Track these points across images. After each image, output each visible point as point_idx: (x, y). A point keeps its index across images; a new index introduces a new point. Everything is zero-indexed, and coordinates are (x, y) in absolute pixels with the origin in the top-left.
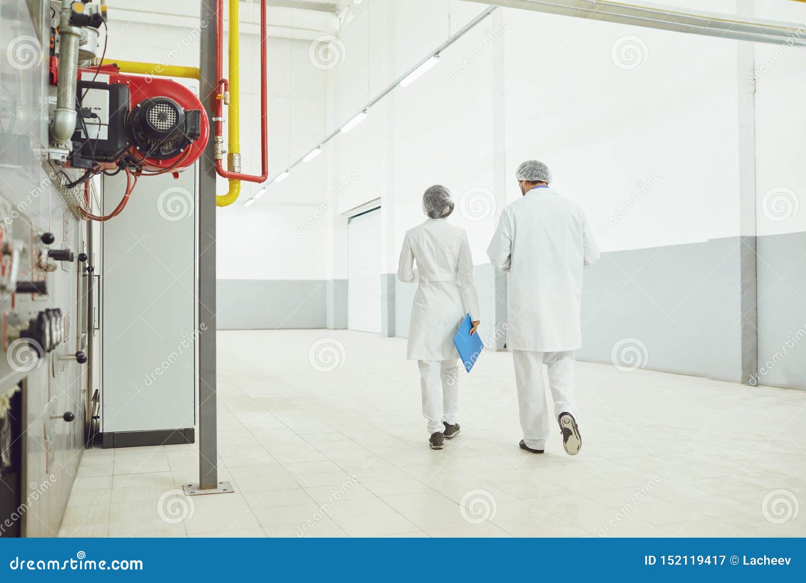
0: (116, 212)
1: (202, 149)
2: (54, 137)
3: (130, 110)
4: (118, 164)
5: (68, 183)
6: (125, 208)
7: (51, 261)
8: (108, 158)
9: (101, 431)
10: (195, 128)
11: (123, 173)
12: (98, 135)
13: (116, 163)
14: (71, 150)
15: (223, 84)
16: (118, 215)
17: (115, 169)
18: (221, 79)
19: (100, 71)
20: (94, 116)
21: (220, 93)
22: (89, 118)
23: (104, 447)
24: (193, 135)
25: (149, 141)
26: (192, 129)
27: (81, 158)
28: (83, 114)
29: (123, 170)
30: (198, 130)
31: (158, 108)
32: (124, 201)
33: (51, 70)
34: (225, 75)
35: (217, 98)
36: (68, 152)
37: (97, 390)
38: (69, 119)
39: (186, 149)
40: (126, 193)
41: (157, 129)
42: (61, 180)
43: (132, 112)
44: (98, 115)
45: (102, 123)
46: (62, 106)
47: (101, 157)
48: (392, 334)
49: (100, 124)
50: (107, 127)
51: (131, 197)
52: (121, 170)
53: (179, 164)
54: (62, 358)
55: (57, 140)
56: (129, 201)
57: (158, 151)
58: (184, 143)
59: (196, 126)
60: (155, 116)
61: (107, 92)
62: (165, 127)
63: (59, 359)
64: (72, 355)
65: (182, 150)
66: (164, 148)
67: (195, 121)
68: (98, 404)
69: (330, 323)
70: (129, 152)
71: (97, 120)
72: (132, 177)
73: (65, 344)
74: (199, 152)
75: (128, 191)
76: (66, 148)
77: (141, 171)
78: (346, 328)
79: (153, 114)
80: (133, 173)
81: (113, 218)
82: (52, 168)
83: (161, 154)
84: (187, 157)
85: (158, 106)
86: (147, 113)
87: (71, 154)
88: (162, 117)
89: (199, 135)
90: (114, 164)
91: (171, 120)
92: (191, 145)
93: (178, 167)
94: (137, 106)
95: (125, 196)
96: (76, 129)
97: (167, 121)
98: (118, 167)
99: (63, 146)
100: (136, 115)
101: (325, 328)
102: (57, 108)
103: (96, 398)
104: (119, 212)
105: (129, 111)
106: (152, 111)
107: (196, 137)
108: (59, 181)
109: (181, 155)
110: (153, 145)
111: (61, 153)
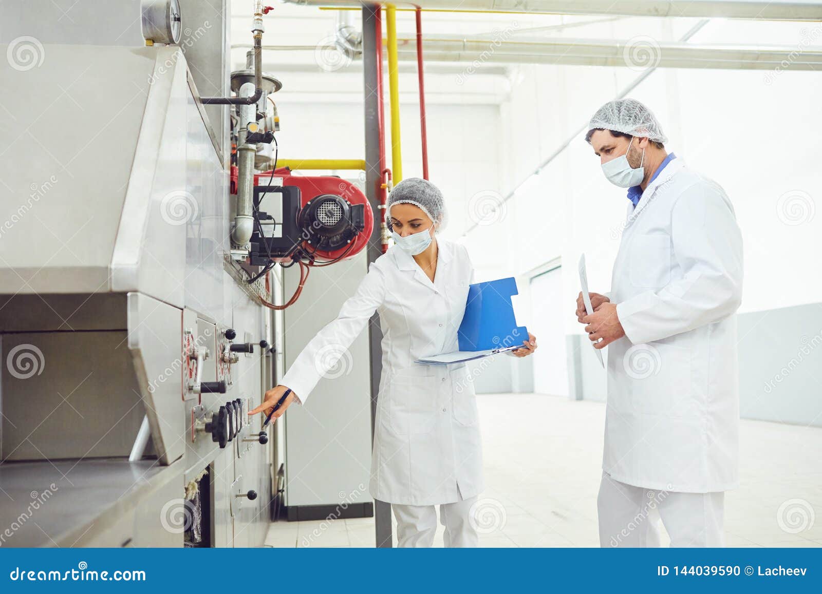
0: (292, 301)
1: (368, 237)
2: (235, 241)
3: (302, 208)
4: (292, 258)
5: (249, 279)
6: (299, 297)
7: (234, 355)
8: (283, 253)
9: (286, 505)
10: (360, 221)
11: (297, 265)
12: (273, 235)
13: (290, 257)
14: (250, 250)
15: (387, 174)
16: (294, 304)
17: (289, 262)
18: (384, 170)
19: (274, 175)
20: (270, 218)
21: (384, 182)
22: (265, 220)
23: (289, 521)
24: (359, 227)
25: (319, 236)
26: (357, 222)
27: (260, 256)
28: (259, 216)
29: (297, 262)
30: (362, 223)
31: (325, 206)
32: (299, 291)
33: (232, 179)
34: (388, 165)
35: (381, 187)
36: (247, 252)
37: (282, 465)
38: (247, 225)
39: (353, 240)
40: (300, 284)
41: (325, 225)
42: (242, 277)
43: (303, 210)
44: (273, 217)
45: (276, 222)
46: (242, 213)
47: (277, 253)
48: (580, 397)
49: (275, 224)
50: (281, 225)
51: (304, 287)
52: (295, 263)
53: (348, 253)
54: (247, 439)
55: (237, 243)
56: (303, 290)
57: (328, 244)
58: (350, 234)
59: (360, 219)
60: (323, 213)
61: (281, 194)
62: (332, 223)
63: (243, 441)
64: (256, 435)
65: (349, 241)
66: (333, 240)
67: (359, 215)
68: (283, 478)
69: (516, 386)
70: (302, 247)
71: (272, 221)
72: (305, 268)
73: (249, 425)
74: (366, 240)
75: (302, 282)
76: (246, 249)
77: (313, 263)
78: (532, 392)
79: (321, 212)
80: (306, 265)
81: (290, 307)
82: (233, 267)
83: (330, 246)
84: (354, 246)
85: (325, 204)
86: (316, 210)
87: (250, 254)
88: (330, 214)
89: (363, 227)
90: (289, 258)
91: (337, 216)
92: (357, 237)
93: (347, 256)
94: (307, 204)
95: (299, 287)
96: (254, 231)
97: (333, 217)
98: (292, 261)
99: (243, 248)
100: (307, 212)
101: (509, 391)
102: (237, 216)
103: (281, 472)
104: (294, 301)
105: (300, 210)
106: (320, 209)
107: (361, 229)
108: (241, 277)
109: (348, 246)
110: (322, 239)
111: (241, 254)
